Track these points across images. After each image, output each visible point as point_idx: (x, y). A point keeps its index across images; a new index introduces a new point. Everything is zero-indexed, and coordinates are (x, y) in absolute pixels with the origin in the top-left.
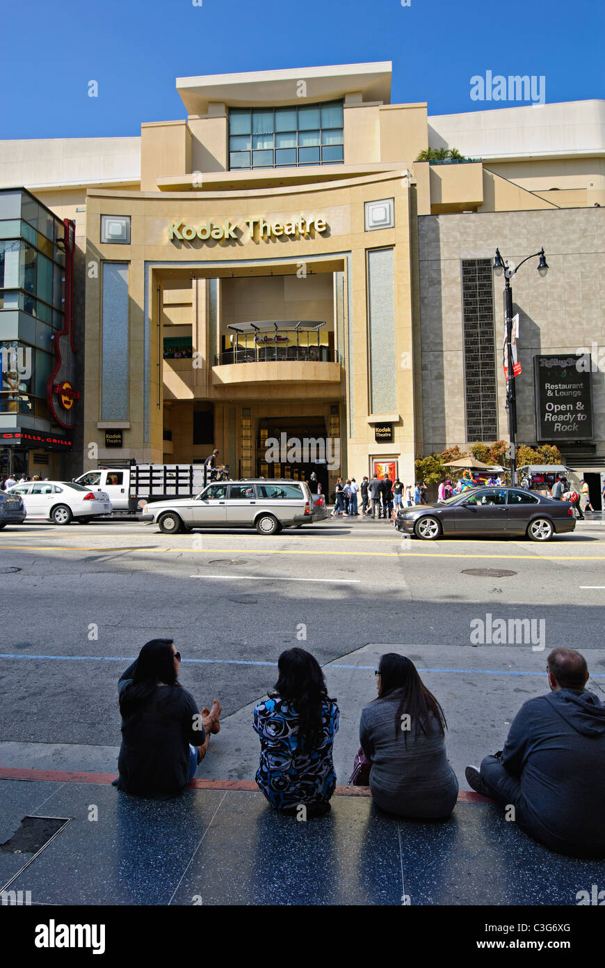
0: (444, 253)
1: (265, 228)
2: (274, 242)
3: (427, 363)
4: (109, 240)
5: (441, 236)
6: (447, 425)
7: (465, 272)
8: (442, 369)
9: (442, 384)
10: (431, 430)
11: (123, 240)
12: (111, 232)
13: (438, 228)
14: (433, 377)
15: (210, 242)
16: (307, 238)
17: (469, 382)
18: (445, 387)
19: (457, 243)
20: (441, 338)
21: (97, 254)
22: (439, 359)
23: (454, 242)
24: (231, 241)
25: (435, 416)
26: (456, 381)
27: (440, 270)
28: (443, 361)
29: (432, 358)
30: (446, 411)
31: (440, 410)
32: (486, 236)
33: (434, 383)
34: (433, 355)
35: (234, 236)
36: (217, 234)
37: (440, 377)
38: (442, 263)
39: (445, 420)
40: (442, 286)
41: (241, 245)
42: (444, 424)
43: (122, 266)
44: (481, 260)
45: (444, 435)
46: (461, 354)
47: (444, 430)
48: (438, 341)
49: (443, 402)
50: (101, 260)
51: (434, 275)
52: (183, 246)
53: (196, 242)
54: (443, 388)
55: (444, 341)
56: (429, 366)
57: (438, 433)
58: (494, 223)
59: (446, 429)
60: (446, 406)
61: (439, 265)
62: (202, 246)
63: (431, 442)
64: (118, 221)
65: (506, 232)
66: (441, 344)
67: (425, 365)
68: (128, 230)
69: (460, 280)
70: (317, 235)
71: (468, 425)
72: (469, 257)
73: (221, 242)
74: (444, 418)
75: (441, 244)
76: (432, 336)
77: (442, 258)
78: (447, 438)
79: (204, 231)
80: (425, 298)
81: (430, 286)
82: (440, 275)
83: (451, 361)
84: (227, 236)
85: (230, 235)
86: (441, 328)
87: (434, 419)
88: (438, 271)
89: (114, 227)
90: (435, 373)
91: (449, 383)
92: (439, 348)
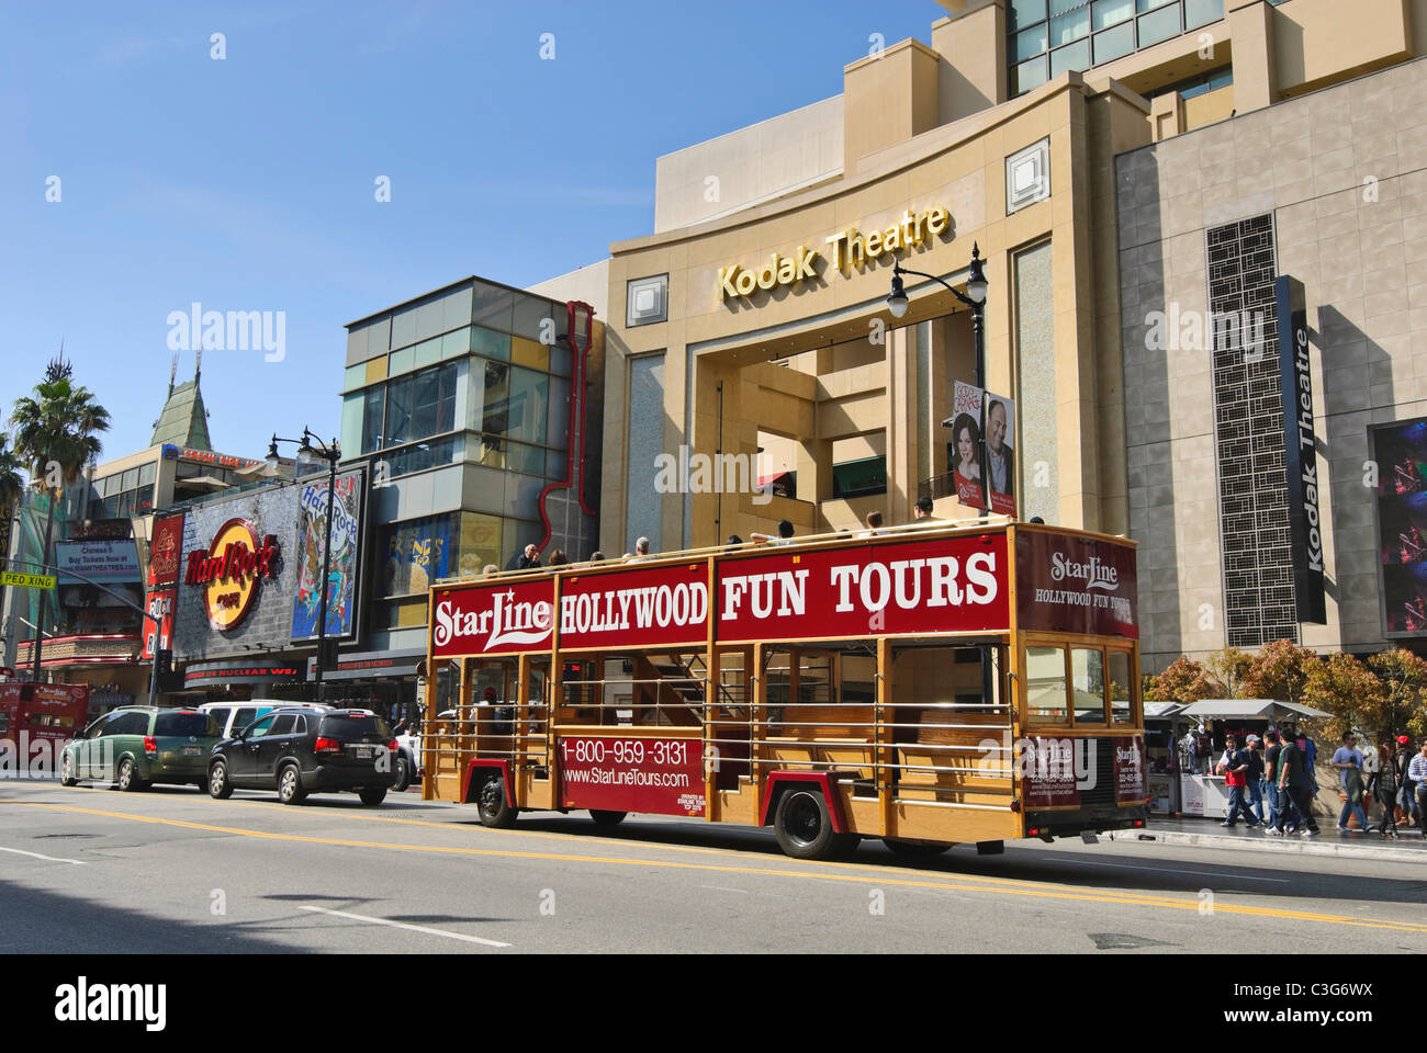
0: (1169, 222)
1: (856, 248)
2: (873, 269)
3: (1138, 470)
4: (637, 320)
5: (1163, 187)
6: (1182, 608)
7: (1215, 254)
8: (1169, 480)
9: (1171, 515)
10: (1150, 623)
11: (656, 317)
12: (640, 308)
13: (1154, 173)
14: (1153, 501)
15: (778, 291)
16: (921, 251)
17: (1229, 506)
18: (1178, 520)
19: (1195, 196)
20: (1166, 411)
21: (620, 347)
22: (1163, 460)
23: (1190, 193)
24: (808, 283)
25: (1158, 588)
26: (1202, 505)
27: (1161, 261)
28: (1171, 462)
29: (1149, 459)
30: (1181, 576)
31: (1169, 573)
32: (1257, 164)
33: (1154, 515)
34: (1153, 451)
35: (811, 273)
36: (786, 274)
37: (1167, 499)
38: (1166, 246)
39: (1177, 596)
40: (1166, 297)
41: (824, 285)
42: (1177, 606)
43: (655, 360)
44: (1248, 221)
45: (1177, 632)
46: (1210, 442)
47: (1177, 620)
48: (1161, 419)
49: (1173, 558)
50: (627, 356)
51: (1150, 275)
52: (741, 308)
53: (757, 297)
54: (1173, 524)
55: (1172, 418)
56: (1144, 478)
57: (1167, 627)
58: (1276, 130)
59: (1183, 618)
60: (1180, 564)
61: (1160, 252)
62: (768, 301)
63: (1151, 649)
64: (648, 286)
65: (1304, 143)
66: (1166, 425)
67: (1137, 475)
68: (663, 299)
69: (1203, 274)
70: (937, 241)
71: (1229, 605)
72: (1223, 220)
73: (796, 288)
74: (1175, 594)
75: (1163, 204)
76: (1148, 410)
77: (1165, 234)
78: (1185, 639)
79: (767, 276)
80: (1134, 327)
81: (1143, 301)
82: (1161, 273)
83: (1189, 460)
84: (800, 277)
85: (804, 274)
86: (1165, 390)
87: (1157, 596)
88: (1158, 265)
89: (644, 299)
90: (1157, 492)
91: (1187, 512)
92: (1163, 435)
